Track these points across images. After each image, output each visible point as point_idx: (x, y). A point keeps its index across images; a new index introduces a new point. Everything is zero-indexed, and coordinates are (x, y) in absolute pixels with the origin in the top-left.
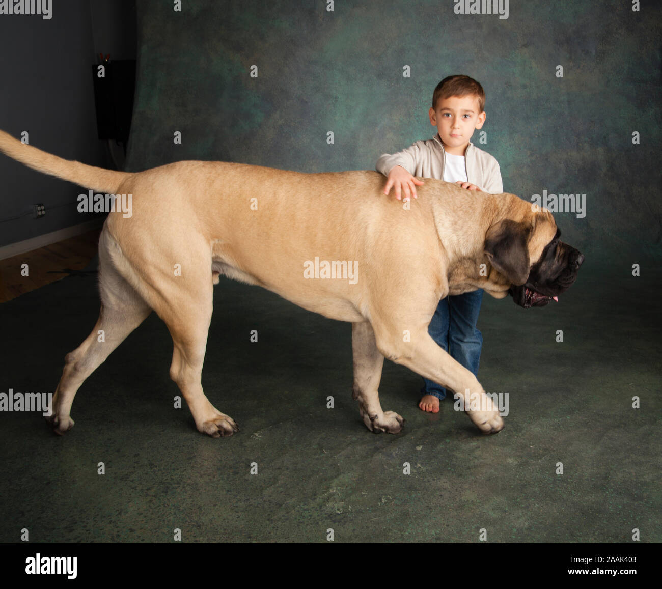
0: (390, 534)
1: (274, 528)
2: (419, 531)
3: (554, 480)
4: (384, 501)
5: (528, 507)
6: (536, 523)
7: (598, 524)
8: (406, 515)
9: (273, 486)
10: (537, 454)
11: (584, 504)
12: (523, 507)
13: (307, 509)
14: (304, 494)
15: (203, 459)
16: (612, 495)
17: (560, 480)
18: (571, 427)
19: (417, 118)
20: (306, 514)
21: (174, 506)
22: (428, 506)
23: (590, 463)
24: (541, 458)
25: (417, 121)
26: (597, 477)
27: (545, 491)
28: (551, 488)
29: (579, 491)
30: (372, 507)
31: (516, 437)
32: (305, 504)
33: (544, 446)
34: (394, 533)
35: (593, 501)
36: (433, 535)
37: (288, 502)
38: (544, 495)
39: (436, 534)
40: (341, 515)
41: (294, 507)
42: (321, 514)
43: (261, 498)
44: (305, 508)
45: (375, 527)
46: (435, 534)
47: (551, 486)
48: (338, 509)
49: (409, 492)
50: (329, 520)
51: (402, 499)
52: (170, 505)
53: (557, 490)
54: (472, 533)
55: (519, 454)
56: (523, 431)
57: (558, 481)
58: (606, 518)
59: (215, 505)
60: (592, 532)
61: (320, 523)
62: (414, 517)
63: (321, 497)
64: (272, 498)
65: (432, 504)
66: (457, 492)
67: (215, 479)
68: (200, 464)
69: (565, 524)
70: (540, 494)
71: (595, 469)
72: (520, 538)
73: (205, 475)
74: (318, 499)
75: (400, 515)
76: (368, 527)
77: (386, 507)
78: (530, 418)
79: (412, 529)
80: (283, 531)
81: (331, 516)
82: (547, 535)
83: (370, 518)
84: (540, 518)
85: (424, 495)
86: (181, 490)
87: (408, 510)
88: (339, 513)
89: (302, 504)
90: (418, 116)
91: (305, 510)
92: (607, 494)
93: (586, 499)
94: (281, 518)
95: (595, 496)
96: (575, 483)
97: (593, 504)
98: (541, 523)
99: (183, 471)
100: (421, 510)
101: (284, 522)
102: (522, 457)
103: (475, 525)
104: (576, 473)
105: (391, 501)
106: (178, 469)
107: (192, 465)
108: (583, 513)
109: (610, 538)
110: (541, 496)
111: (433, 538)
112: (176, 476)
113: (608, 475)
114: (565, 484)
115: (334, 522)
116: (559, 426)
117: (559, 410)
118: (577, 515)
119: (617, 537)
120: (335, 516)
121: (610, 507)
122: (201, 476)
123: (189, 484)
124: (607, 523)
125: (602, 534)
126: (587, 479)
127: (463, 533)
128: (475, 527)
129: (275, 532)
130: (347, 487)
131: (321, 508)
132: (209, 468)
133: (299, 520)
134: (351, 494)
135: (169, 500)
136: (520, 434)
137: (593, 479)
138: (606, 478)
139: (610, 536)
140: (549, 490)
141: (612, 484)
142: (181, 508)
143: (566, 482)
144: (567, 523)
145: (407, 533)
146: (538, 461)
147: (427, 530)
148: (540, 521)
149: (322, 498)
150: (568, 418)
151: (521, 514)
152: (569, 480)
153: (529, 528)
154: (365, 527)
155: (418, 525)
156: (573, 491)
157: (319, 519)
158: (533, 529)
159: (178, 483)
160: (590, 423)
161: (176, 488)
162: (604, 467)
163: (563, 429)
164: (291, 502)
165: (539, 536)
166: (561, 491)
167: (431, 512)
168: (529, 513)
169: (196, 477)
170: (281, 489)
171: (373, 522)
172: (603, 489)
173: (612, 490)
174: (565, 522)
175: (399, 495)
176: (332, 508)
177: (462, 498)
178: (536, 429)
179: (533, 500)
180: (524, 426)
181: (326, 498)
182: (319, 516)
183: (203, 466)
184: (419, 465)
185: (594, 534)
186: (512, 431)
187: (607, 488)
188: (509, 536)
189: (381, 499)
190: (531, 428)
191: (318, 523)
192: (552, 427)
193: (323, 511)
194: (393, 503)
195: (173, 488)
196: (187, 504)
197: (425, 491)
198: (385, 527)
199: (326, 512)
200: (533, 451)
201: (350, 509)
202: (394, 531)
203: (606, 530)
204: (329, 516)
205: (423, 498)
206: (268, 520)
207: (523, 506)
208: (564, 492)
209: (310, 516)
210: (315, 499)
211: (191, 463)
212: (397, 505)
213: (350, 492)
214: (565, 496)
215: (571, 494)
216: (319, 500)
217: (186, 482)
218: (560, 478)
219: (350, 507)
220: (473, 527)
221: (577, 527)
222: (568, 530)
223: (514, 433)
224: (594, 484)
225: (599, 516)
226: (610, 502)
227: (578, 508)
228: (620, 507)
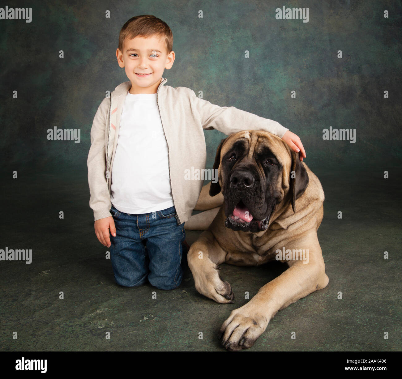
1: (34, 341)
4: (145, 318)
5: (280, 321)
6: (286, 334)
8: (163, 329)
9: (46, 309)
13: (72, 326)
14: (72, 315)
19: (211, 55)
20: (70, 329)
22: (185, 322)
25: (211, 57)
28: (304, 307)
30: (133, 323)
32: (71, 322)
34: (149, 343)
36: (186, 344)
37: (55, 320)
39: (189, 343)
40: (102, 329)
41: (59, 324)
42: (84, 329)
43: (31, 318)
44: (71, 325)
45: (132, 339)
46: (187, 343)
47: (303, 305)
48: (101, 325)
49: (171, 311)
50: (89, 334)
51: (162, 317)
53: (309, 309)
61: (81, 336)
62: (171, 330)
63: (87, 316)
64: (42, 318)
65: (190, 320)
66: (215, 311)
69: (314, 334)
70: (292, 312)
72: (269, 345)
74: (84, 317)
76: (125, 339)
77: (147, 323)
79: (167, 339)
80: (42, 343)
81: (93, 330)
83: (129, 332)
85: (184, 313)
88: (101, 328)
89: (68, 323)
90: (212, 53)
91: (69, 326)
94: (44, 333)
97: (342, 318)
100: (179, 325)
101: (46, 336)
104: (328, 295)
105: (153, 318)
108: (331, 325)
109: (357, 344)
111: (186, 346)
113: (356, 297)
114: (317, 304)
115: (94, 335)
119: (363, 344)
120: (96, 331)
121: (357, 321)
129: (35, 344)
130: (114, 308)
131: (85, 325)
133: (61, 334)
134: (116, 314)
139: (357, 343)
143: (317, 303)
144: (316, 333)
145: (161, 343)
147: (181, 340)
149: (88, 318)
151: (272, 327)
152: (320, 300)
154: (123, 339)
155: (173, 336)
157: (80, 334)
164: (57, 320)
165: (288, 344)
167: (188, 326)
170: (52, 311)
171: (130, 335)
172: (352, 307)
174: (314, 333)
175: (161, 313)
176: (95, 325)
177: (219, 315)
179: (285, 316)
181: (92, 317)
182: (81, 331)
184: (183, 291)
185: (341, 341)
189: (143, 317)
191: (78, 337)
193: (86, 327)
194: (154, 319)
198: (141, 339)
199: (88, 328)
201: (111, 325)
204: (90, 331)
205: (183, 316)
206: (32, 335)
208: (314, 310)
209: (73, 331)
210: (82, 317)
212: (157, 321)
213: (116, 312)
216: (85, 319)
219: (112, 323)
222: (316, 338)
224: (343, 304)
225: (347, 327)
226: (358, 317)
227: (328, 322)
228: (367, 320)
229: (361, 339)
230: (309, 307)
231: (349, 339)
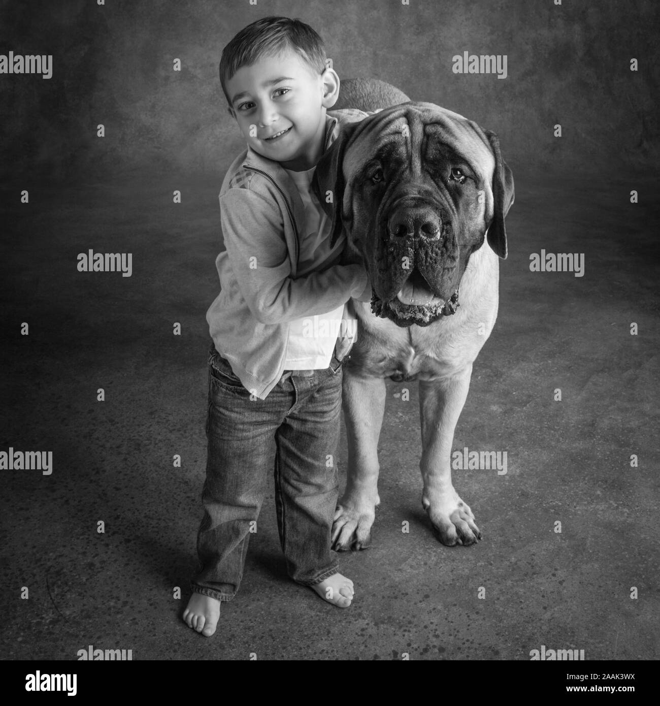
0: (385, 484)
2: (412, 480)
3: (541, 427)
5: (518, 455)
6: (527, 470)
7: (587, 470)
10: (520, 401)
11: (573, 451)
12: (513, 455)
15: (166, 413)
16: (600, 442)
17: (546, 427)
18: (553, 371)
21: (152, 463)
23: (576, 410)
24: (525, 406)
26: (584, 424)
27: (532, 439)
28: (539, 435)
29: (566, 438)
31: (497, 383)
33: (527, 392)
35: (582, 447)
38: (532, 443)
47: (539, 433)
49: (396, 442)
52: (148, 462)
53: (544, 438)
54: (466, 481)
55: (502, 401)
56: (504, 377)
57: (545, 429)
58: (595, 464)
59: (196, 461)
60: (582, 478)
67: (187, 434)
68: (165, 418)
69: (555, 471)
70: (528, 442)
71: (581, 416)
73: (174, 430)
75: (391, 465)
78: (509, 362)
82: (539, 481)
84: (530, 465)
86: (154, 447)
87: (398, 460)
92: (594, 441)
93: (574, 445)
95: (583, 443)
96: (562, 430)
97: (581, 451)
98: (532, 470)
99: (149, 427)
100: (411, 460)
102: (506, 405)
103: (468, 474)
104: (562, 420)
106: (143, 425)
107: (156, 420)
108: (572, 460)
109: (600, 482)
110: (529, 443)
112: (143, 432)
113: (594, 422)
114: (552, 432)
116: (540, 371)
117: (539, 353)
118: (567, 462)
119: (606, 481)
121: (598, 454)
122: (171, 432)
123: (160, 441)
124: (595, 469)
125: (592, 479)
126: (574, 426)
127: (457, 481)
128: (468, 476)
132: (177, 423)
135: (144, 457)
136: (501, 380)
137: (580, 426)
138: (593, 425)
140: (537, 437)
141: (599, 431)
142: (161, 465)
143: (553, 430)
144: (558, 469)
146: (523, 408)
148: (531, 468)
150: (550, 362)
151: (511, 462)
152: (556, 427)
153: (521, 475)
156: (561, 439)
158: (525, 476)
159: (148, 440)
160: (572, 368)
161: (148, 445)
162: (590, 414)
163: (545, 374)
165: (532, 482)
166: (549, 438)
168: (519, 460)
169: (166, 432)
172: (591, 436)
173: (599, 437)
174: (555, 469)
178: (516, 374)
179: (521, 447)
180: (504, 370)
183: (169, 420)
184: (401, 414)
185: (584, 479)
186: (492, 377)
187: (594, 435)
188: (502, 483)
190: (511, 373)
192: (533, 372)
195: (145, 445)
196: (166, 461)
197: (411, 441)
200: (516, 398)
202: (388, 480)
203: (595, 475)
205: (411, 448)
207: (513, 453)
208: (551, 440)
211: (154, 418)
212: (385, 456)
214: (553, 443)
215: (558, 441)
217: (157, 439)
218: (547, 426)
220: (466, 475)
221: (567, 473)
222: (559, 476)
223: (495, 378)
224: (581, 432)
225: (588, 463)
226: (599, 449)
227: (567, 455)
228: (608, 453)
229: (603, 476)
230: (545, 436)
231: (592, 477)
